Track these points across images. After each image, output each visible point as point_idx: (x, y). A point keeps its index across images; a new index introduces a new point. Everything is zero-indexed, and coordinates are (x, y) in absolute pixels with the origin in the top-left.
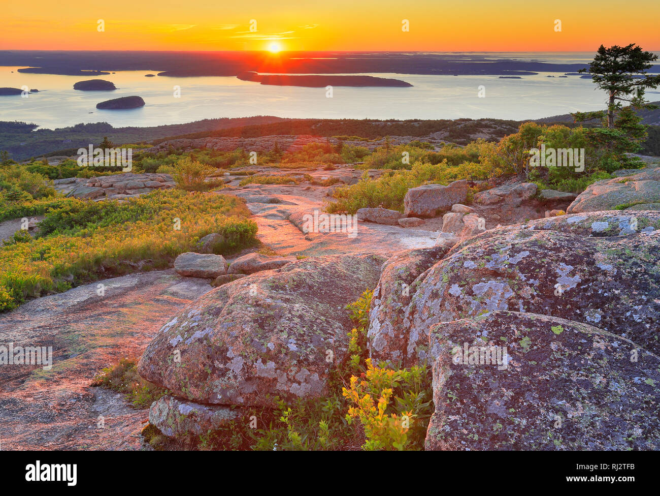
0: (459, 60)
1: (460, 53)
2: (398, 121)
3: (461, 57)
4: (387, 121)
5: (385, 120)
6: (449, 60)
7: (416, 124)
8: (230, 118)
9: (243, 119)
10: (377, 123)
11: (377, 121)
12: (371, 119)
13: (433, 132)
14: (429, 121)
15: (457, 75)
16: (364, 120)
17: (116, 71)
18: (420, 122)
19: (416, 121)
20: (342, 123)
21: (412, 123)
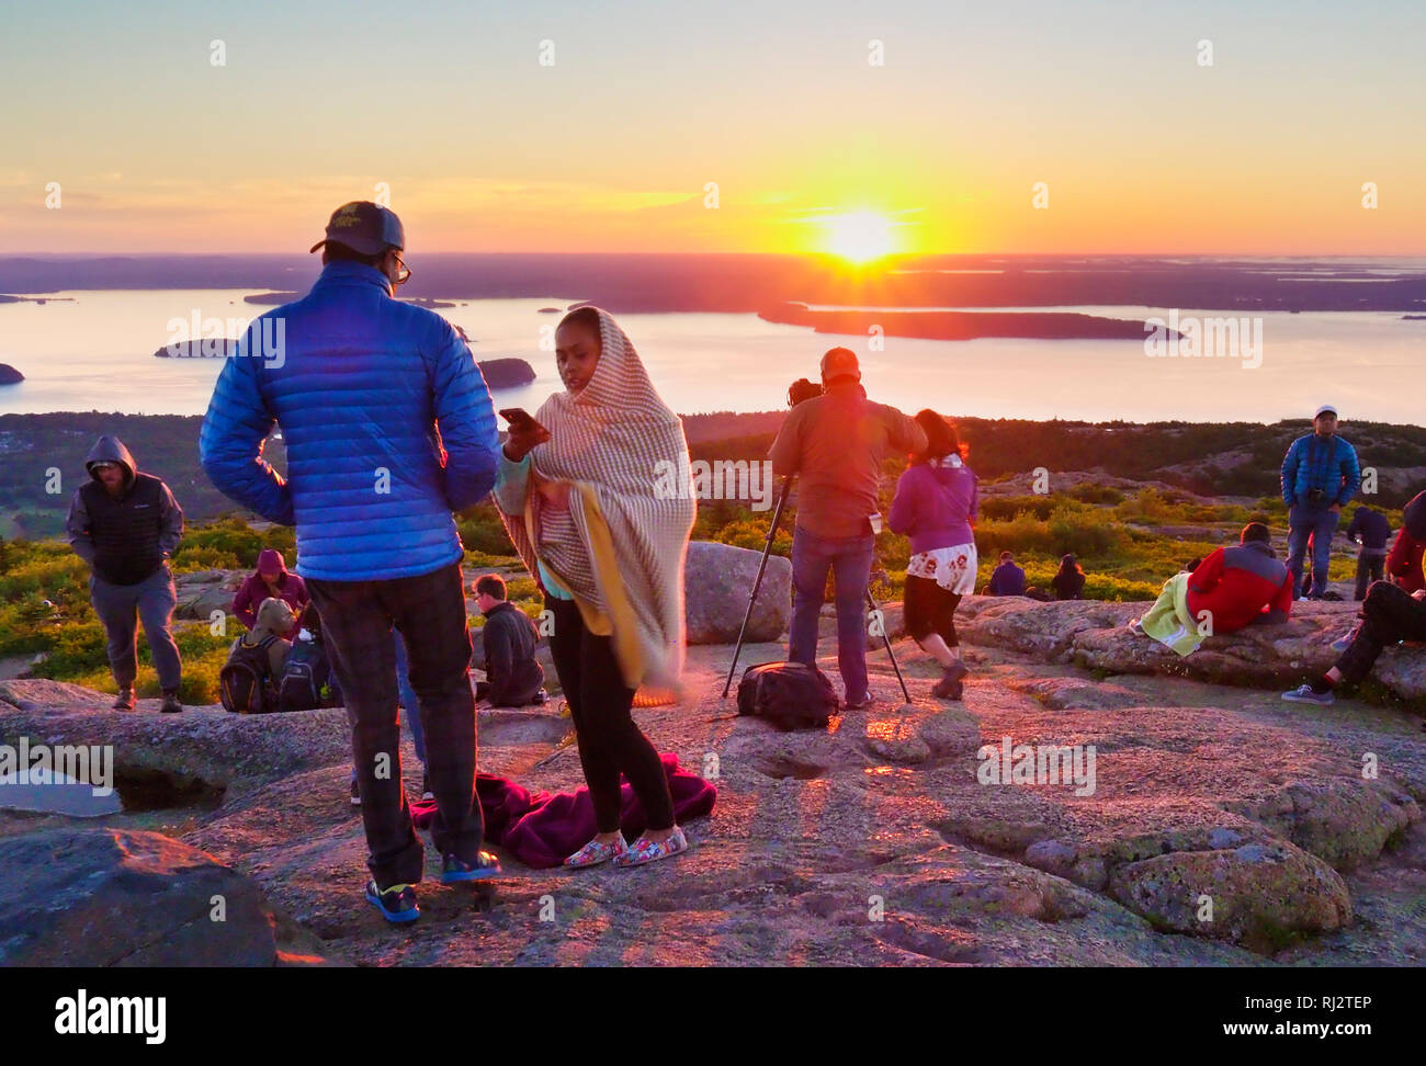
0: (1302, 277)
1: (1307, 257)
2: (1133, 425)
3: (1309, 267)
4: (1106, 425)
5: (1100, 422)
6: (1282, 276)
7: (1174, 433)
8: (737, 414)
9: (770, 414)
10: (1080, 430)
11: (1081, 424)
12: (1067, 419)
13: (1214, 454)
14: (1207, 425)
15: (1298, 312)
16: (1049, 423)
17: (471, 299)
18: (1184, 429)
19: (1175, 424)
20: (994, 429)
21: (1165, 431)
